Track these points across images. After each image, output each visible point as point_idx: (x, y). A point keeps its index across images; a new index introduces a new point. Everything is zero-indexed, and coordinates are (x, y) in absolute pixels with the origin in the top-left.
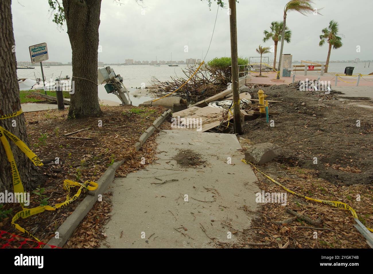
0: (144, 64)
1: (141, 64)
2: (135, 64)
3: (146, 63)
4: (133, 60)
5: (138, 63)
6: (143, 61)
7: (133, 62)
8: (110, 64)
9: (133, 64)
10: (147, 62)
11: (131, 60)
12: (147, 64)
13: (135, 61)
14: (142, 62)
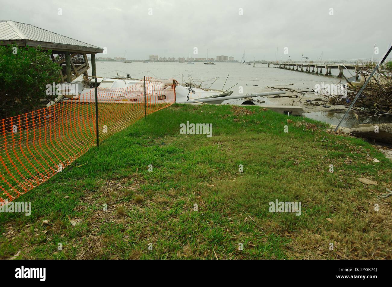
0: (170, 61)
1: (167, 61)
2: (160, 61)
3: (172, 60)
4: (157, 56)
5: (164, 60)
6: (169, 58)
7: (158, 58)
8: (133, 60)
9: (158, 61)
10: (174, 59)
11: (156, 56)
12: (174, 61)
13: (160, 58)
14: (167, 59)
